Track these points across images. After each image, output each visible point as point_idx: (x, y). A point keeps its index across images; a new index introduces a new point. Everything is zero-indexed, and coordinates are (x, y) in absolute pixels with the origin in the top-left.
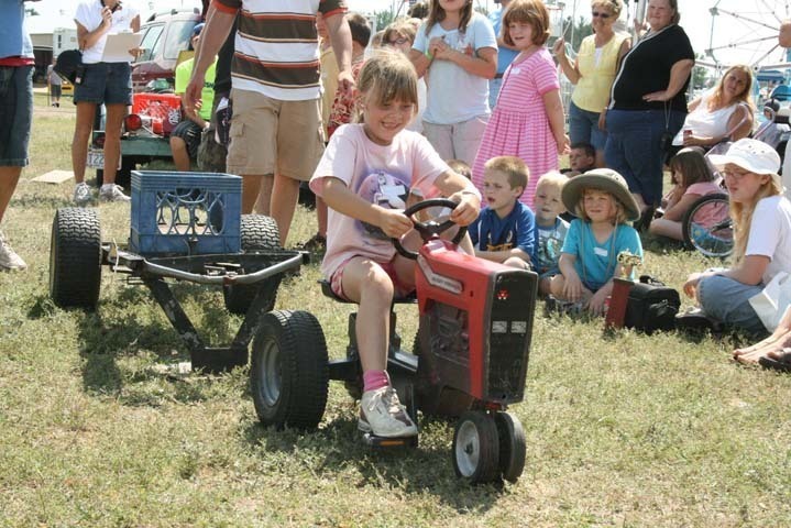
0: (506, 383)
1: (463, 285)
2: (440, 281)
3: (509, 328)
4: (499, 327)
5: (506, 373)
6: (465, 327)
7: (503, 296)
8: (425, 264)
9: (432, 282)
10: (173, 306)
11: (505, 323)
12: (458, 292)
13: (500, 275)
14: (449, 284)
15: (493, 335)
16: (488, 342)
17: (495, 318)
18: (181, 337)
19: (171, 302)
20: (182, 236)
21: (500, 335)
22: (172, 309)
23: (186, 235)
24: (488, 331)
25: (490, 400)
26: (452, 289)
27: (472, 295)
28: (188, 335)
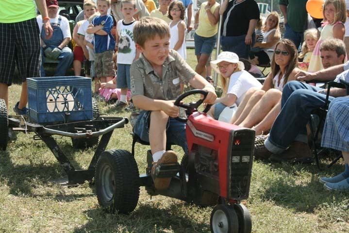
0: (239, 189)
1: (214, 137)
2: (201, 134)
3: (241, 159)
4: (236, 159)
5: (240, 183)
6: (216, 159)
7: (238, 143)
8: (192, 125)
9: (196, 135)
10: (57, 149)
11: (239, 157)
12: (211, 140)
13: (236, 132)
14: (206, 136)
15: (232, 163)
16: (230, 168)
17: (233, 155)
18: (62, 165)
19: (56, 148)
20: (61, 112)
21: (236, 163)
22: (57, 151)
23: (63, 112)
24: (230, 162)
25: (232, 199)
26: (208, 139)
27: (220, 142)
28: (66, 164)
